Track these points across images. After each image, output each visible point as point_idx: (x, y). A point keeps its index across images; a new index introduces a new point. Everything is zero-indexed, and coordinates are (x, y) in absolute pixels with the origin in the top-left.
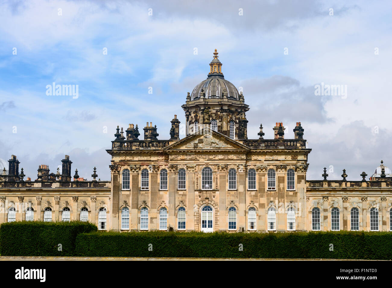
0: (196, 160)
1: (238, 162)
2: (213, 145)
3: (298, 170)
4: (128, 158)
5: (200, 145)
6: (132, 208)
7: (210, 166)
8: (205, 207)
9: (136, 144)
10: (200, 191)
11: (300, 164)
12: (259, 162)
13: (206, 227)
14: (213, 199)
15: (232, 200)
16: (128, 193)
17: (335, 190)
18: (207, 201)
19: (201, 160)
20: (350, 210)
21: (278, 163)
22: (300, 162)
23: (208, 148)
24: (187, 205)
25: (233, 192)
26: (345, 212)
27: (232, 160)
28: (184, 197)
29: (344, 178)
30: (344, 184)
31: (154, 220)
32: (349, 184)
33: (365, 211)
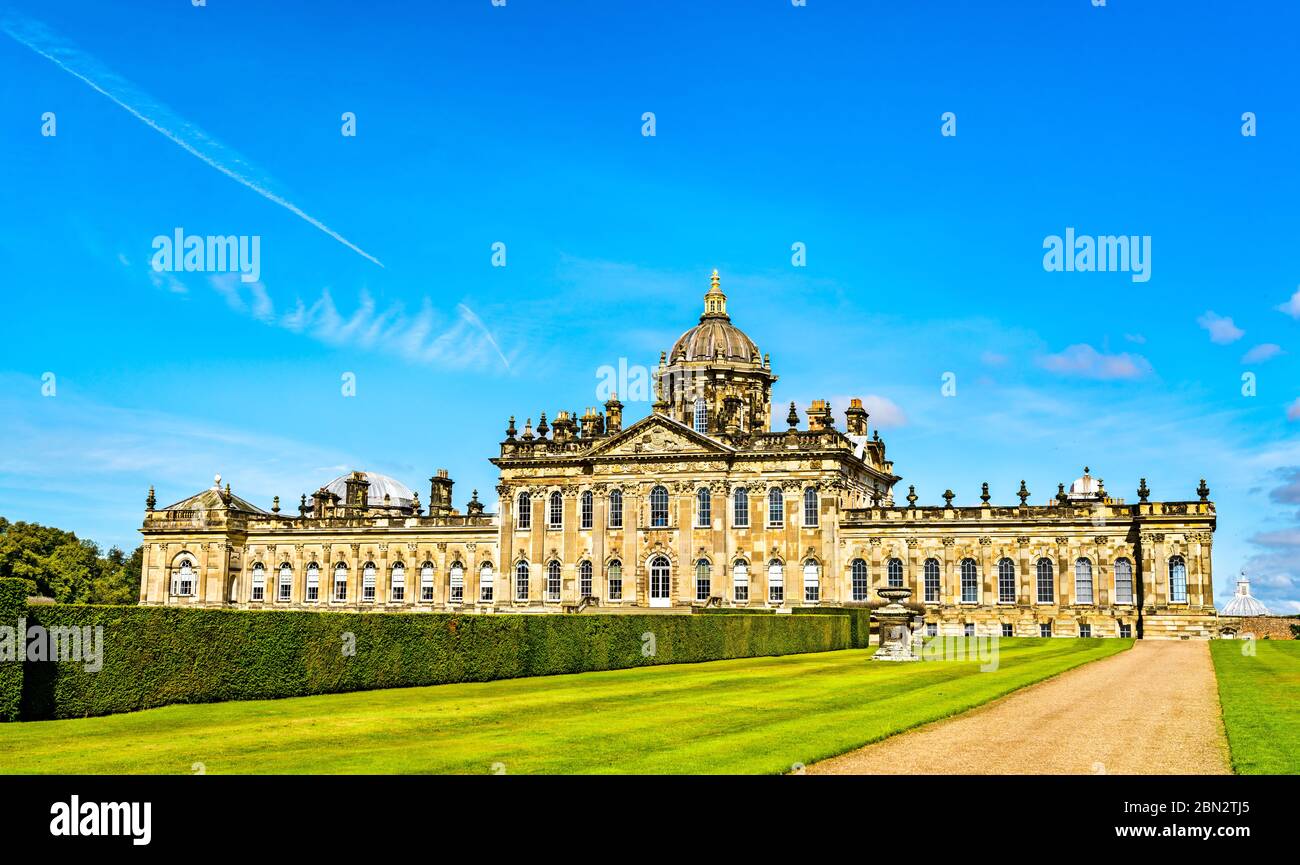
0: (639, 472)
1: (713, 477)
2: (669, 445)
3: (822, 487)
4: (527, 472)
5: (646, 447)
6: (533, 563)
7: (664, 484)
8: (658, 560)
9: (540, 446)
10: (646, 530)
11: (827, 477)
12: (751, 474)
13: (658, 596)
14: (670, 544)
15: (702, 546)
16: (526, 535)
17: (892, 526)
18: (658, 547)
19: (648, 474)
20: (922, 562)
21: (786, 476)
22: (827, 473)
23: (659, 451)
24: (624, 556)
25: (704, 531)
26: (913, 567)
27: (702, 471)
28: (619, 541)
29: (912, 502)
30: (910, 512)
31: (569, 584)
32: (919, 514)
33: (950, 563)
